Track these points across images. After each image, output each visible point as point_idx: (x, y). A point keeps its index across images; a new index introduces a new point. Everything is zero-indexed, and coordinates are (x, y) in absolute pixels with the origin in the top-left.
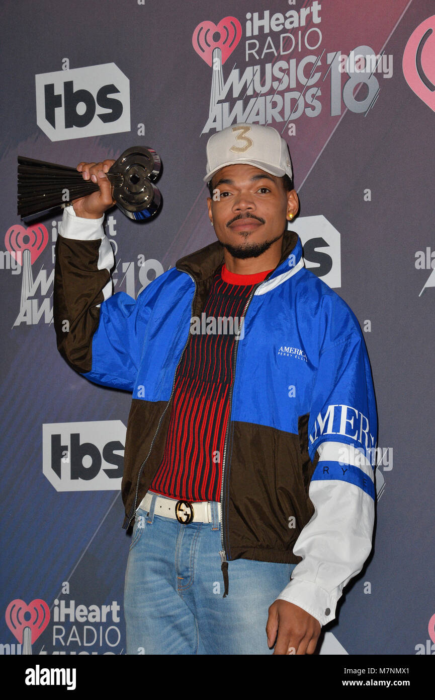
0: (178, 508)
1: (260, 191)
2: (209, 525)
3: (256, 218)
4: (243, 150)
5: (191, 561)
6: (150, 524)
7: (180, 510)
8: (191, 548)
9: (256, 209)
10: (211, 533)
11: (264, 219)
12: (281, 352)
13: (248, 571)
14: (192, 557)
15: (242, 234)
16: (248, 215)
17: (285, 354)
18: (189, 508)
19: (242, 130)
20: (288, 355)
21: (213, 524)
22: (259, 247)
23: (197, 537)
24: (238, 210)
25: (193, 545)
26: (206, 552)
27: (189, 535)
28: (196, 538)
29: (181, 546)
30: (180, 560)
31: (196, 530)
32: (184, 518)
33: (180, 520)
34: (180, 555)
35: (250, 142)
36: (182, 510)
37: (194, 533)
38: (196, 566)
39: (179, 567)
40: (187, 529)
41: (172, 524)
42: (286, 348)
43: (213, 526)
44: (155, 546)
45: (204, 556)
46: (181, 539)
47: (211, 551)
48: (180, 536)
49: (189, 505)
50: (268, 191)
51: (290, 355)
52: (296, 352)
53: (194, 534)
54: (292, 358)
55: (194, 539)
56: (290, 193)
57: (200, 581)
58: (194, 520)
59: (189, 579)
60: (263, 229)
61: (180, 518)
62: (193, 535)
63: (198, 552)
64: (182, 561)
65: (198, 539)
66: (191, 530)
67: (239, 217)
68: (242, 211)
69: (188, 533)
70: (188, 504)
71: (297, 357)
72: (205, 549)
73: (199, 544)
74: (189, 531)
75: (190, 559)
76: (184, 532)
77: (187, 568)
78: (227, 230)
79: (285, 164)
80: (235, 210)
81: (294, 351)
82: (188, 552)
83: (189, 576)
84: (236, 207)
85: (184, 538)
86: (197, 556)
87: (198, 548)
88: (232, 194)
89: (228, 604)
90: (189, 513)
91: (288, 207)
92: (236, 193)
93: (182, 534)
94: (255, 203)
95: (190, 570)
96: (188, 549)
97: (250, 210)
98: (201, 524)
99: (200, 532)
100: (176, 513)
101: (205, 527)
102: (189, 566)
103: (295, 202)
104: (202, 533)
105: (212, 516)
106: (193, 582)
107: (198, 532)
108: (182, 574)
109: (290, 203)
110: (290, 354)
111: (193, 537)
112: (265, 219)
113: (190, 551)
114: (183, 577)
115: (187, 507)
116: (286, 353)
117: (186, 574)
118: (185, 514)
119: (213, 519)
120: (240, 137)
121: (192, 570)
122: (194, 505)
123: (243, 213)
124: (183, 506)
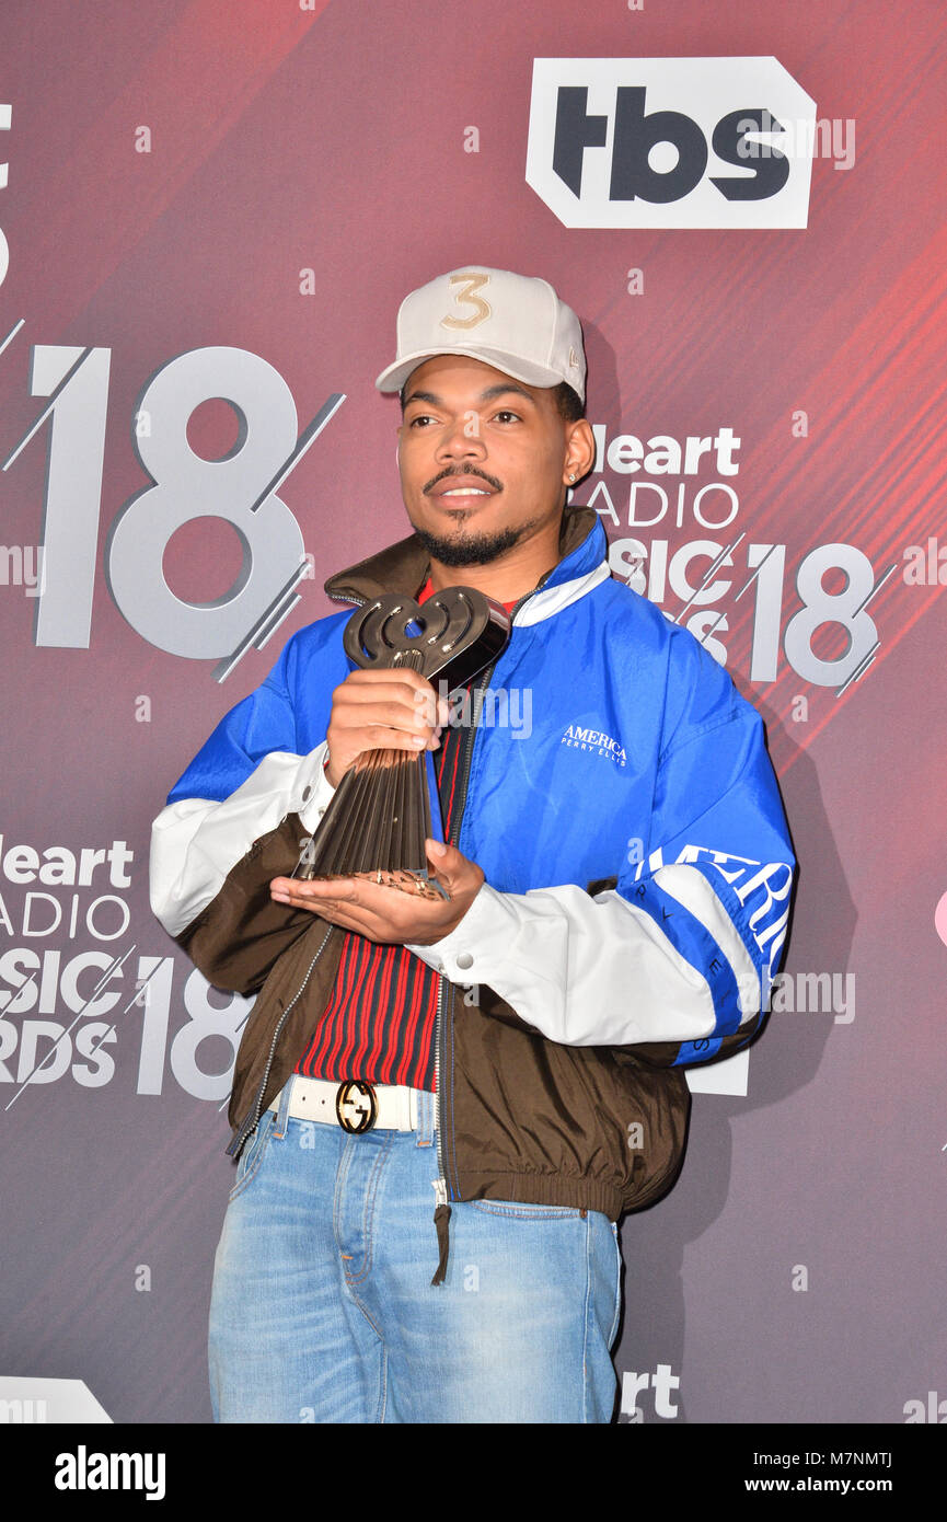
0: (342, 1098)
1: (497, 419)
2: (411, 1134)
3: (485, 477)
4: (468, 324)
5: (367, 1217)
6: (279, 1140)
7: (346, 1102)
8: (367, 1189)
9: (486, 458)
10: (415, 1153)
11: (500, 479)
12: (568, 737)
13: (490, 1239)
14: (368, 1208)
15: (453, 513)
16: (467, 468)
17: (576, 744)
18: (367, 1098)
19: (472, 282)
20: (584, 746)
21: (420, 1133)
22: (489, 541)
23: (384, 1162)
24: (448, 456)
25: (372, 1180)
26: (399, 1196)
27: (365, 1159)
28: (379, 1165)
29: (345, 1184)
30: (344, 1215)
31: (380, 1148)
32: (356, 1121)
33: (346, 1127)
34: (343, 1205)
35: (485, 309)
36: (352, 1102)
37: (376, 1152)
38: (376, 1229)
39: (341, 1231)
40: (361, 1144)
41: (328, 1135)
42: (579, 729)
43: (419, 1138)
44: (291, 1191)
45: (395, 1204)
46: (346, 1167)
47: (412, 1193)
48: (344, 1161)
49: (367, 1090)
50: (514, 419)
51: (588, 748)
52: (603, 742)
53: (377, 1155)
54: (591, 755)
55: (376, 1169)
56: (573, 427)
57: (384, 1264)
58: (378, 1125)
59: (363, 1259)
60: (498, 504)
61: (347, 1120)
62: (372, 1158)
63: (382, 1195)
64: (347, 1217)
65: (384, 1168)
66: (370, 1146)
67: (448, 472)
68: (456, 459)
69: (362, 1154)
70: (366, 1087)
71: (604, 753)
72: (400, 1188)
73: (384, 1179)
74: (365, 1149)
75: (363, 1214)
76: (354, 1148)
77: (359, 1234)
78: (425, 500)
79: (564, 362)
80: (442, 458)
81: (598, 738)
82: (360, 1198)
83: (362, 1253)
84: (444, 451)
85: (353, 1163)
86: (379, 1205)
87: (382, 1187)
88: (439, 422)
89: (441, 1314)
90: (367, 1107)
91: (567, 456)
92: (445, 418)
93: (349, 1155)
94: (487, 444)
95: (363, 1237)
96: (362, 1191)
97: (472, 459)
98: (393, 1133)
99: (388, 1152)
100: (338, 1110)
101: (402, 1139)
102: (363, 1229)
103: (585, 445)
104: (394, 1155)
105: (420, 1114)
106: (371, 1264)
107: (384, 1151)
108: (348, 1248)
109: (574, 448)
110: (588, 744)
111: (374, 1163)
112: (503, 480)
113: (366, 1195)
114: (351, 1255)
115: (363, 1094)
116: (581, 743)
117: (355, 1248)
118: (358, 1111)
119: (421, 1121)
120: (464, 297)
121: (368, 1236)
122: (379, 1090)
123: (458, 463)
124: (354, 1093)
